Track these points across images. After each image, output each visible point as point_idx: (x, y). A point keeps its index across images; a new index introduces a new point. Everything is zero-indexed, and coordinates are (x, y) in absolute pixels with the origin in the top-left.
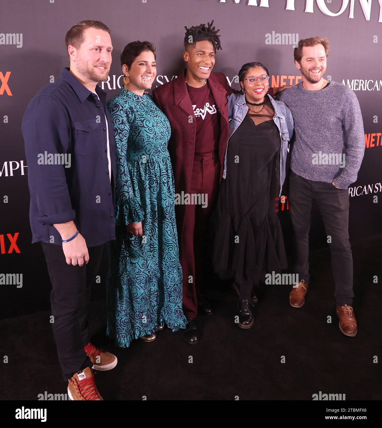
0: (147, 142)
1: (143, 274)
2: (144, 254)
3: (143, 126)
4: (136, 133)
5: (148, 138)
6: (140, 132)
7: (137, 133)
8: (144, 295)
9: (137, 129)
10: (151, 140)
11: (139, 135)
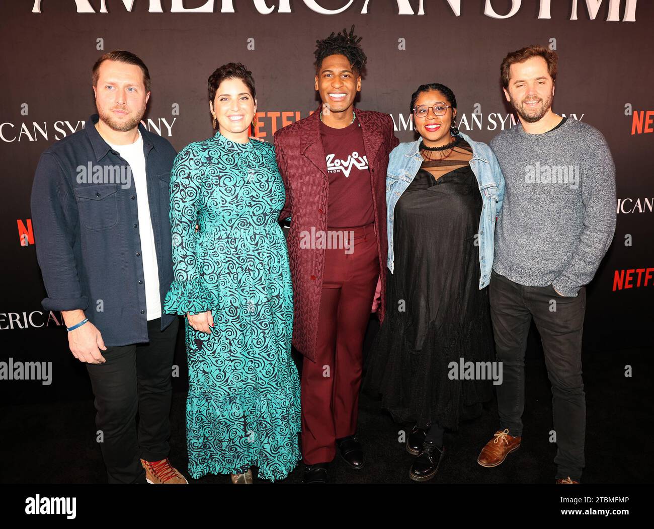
0: (222, 207)
1: (220, 389)
2: (219, 362)
3: (219, 184)
4: (208, 193)
5: (223, 201)
6: (213, 192)
7: (210, 193)
8: (221, 418)
9: (210, 188)
10: (227, 204)
11: (211, 196)
